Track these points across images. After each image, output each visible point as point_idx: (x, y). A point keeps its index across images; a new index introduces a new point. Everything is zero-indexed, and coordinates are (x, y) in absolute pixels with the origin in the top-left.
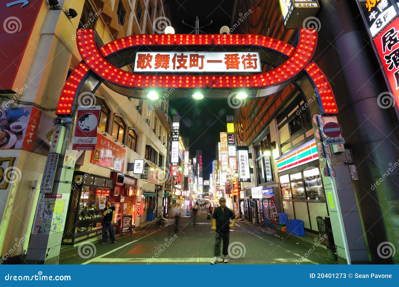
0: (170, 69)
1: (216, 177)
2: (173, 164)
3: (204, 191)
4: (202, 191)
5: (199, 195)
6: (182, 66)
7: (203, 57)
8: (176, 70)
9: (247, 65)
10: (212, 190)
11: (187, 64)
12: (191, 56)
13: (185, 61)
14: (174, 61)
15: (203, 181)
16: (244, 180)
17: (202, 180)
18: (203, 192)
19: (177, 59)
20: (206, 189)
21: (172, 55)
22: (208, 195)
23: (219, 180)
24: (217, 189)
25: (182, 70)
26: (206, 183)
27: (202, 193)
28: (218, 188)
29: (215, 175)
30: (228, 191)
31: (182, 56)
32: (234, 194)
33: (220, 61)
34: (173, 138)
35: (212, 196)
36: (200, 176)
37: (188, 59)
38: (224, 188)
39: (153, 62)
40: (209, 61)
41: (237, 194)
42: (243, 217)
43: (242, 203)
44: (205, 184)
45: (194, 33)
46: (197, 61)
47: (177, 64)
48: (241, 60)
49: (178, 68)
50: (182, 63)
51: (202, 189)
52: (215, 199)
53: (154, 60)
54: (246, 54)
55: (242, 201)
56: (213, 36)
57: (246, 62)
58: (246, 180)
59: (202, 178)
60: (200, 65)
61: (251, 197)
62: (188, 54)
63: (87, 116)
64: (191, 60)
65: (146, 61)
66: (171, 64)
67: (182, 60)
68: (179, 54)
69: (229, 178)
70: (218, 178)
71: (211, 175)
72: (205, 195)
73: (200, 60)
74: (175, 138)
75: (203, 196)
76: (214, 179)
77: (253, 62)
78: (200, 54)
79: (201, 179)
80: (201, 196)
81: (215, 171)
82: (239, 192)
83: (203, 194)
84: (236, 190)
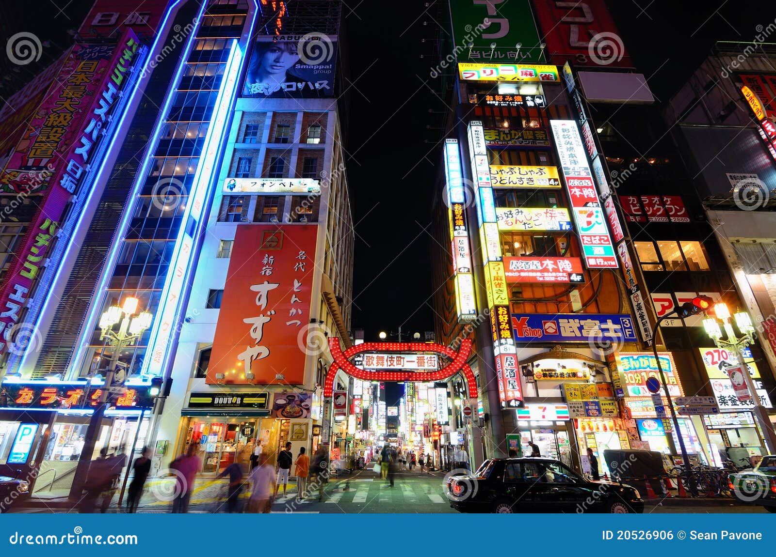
0: (385, 367)
1: (410, 408)
2: (356, 397)
3: (388, 427)
4: (384, 428)
5: (379, 436)
6: (392, 364)
7: (404, 358)
8: (389, 367)
9: (429, 364)
10: (403, 428)
11: (395, 363)
12: (397, 357)
13: (394, 361)
14: (387, 360)
15: (386, 409)
16: (441, 423)
17: (385, 406)
18: (386, 430)
19: (389, 359)
20: (392, 424)
21: (385, 356)
22: (396, 436)
23: (414, 414)
24: (412, 428)
25: (392, 367)
26: (393, 411)
27: (384, 432)
28: (413, 426)
29: (410, 403)
30: (427, 433)
31: (392, 358)
32: (434, 438)
33: (414, 362)
34: (356, 361)
35: (403, 438)
36: (381, 399)
37: (395, 359)
38: (422, 428)
39: (375, 362)
40: (407, 361)
41: (437, 438)
42: (444, 469)
43: (442, 450)
44: (389, 414)
45: (398, 342)
46: (400, 361)
47: (389, 364)
48: (426, 361)
49: (390, 366)
50: (392, 362)
51: (385, 424)
52: (410, 443)
53: (375, 359)
54: (429, 356)
55: (442, 447)
56: (410, 344)
57: (429, 362)
58: (444, 423)
59: (385, 403)
60: (402, 364)
61: (450, 443)
62: (395, 356)
63: (339, 396)
64: (397, 361)
65: (371, 360)
66: (385, 363)
67: (392, 360)
68: (390, 356)
69: (428, 417)
70: (414, 411)
71: (402, 400)
72: (390, 436)
73: (402, 360)
74: (359, 361)
75: (387, 437)
76: (407, 409)
77: (433, 362)
78: (402, 356)
79: (382, 404)
80: (382, 438)
81: (409, 397)
82: (440, 435)
83: (386, 433)
84: (437, 433)
